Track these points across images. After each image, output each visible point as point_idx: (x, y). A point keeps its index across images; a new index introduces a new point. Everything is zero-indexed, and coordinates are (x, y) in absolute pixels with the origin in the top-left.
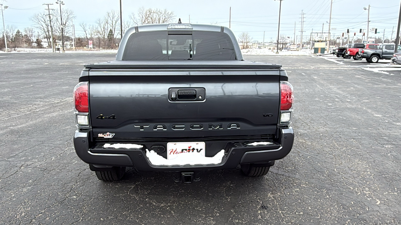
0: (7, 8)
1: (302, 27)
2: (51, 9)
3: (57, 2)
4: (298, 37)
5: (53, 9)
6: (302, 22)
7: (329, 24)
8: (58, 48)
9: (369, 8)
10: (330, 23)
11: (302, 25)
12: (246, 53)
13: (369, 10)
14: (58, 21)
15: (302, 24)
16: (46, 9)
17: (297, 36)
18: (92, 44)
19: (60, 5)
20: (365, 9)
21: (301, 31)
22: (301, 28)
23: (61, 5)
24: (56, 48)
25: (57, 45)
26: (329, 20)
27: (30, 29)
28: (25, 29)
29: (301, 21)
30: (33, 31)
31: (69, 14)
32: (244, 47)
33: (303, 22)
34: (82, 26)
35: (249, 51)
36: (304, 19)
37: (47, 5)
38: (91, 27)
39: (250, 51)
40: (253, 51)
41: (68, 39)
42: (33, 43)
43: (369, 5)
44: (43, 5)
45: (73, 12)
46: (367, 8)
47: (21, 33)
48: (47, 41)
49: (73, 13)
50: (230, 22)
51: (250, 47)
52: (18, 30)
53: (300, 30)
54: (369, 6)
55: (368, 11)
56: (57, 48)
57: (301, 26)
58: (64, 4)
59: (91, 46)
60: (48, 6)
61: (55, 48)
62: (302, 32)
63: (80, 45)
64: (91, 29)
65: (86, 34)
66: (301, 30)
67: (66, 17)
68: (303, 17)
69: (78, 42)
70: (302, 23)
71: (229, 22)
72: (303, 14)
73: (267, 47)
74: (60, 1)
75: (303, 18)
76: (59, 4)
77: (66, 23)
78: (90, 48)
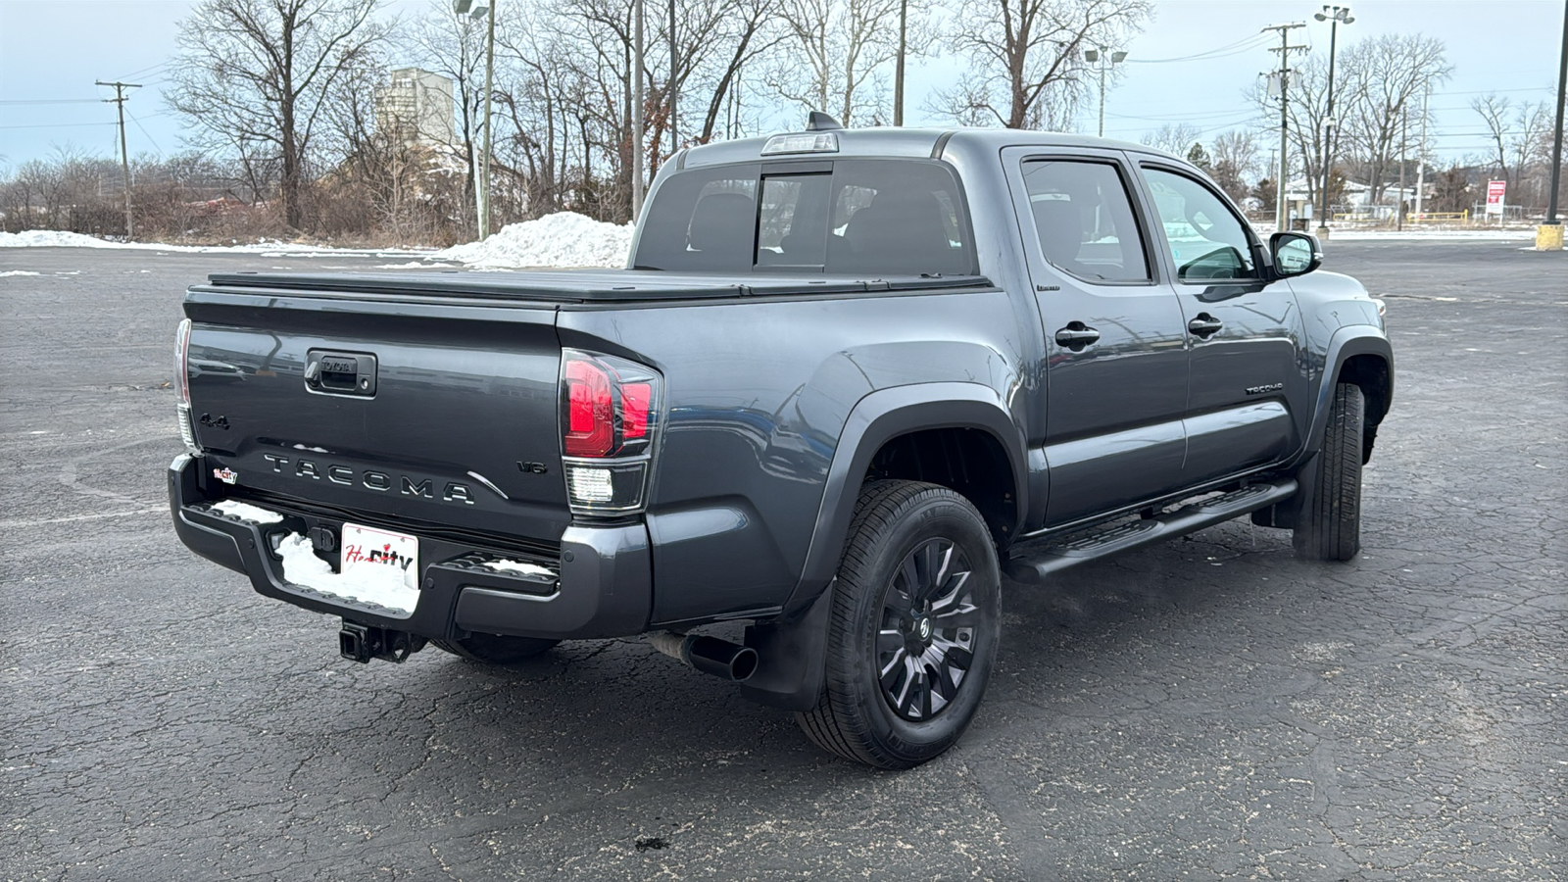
0: (1121, 60)
2: (1296, 48)
3: (1323, 13)
5: (1301, 48)
8: (1300, 217)
14: (1367, 95)
16: (1274, 50)
18: (1502, 198)
19: (1334, 24)
23: (1339, 23)
24: (1292, 217)
25: (1295, 208)
27: (1239, 136)
28: (1221, 137)
30: (1250, 148)
31: (1420, 58)
34: (1486, 112)
37: (1278, 29)
38: (1530, 112)
41: (1406, 173)
42: (1244, 197)
44: (1263, 31)
45: (1442, 50)
47: (1208, 157)
48: (1307, 188)
49: (1442, 54)
52: (1197, 145)
56: (1294, 220)
58: (1352, 20)
59: (1496, 207)
60: (1284, 36)
61: (1288, 220)
63: (1454, 202)
64: (1528, 124)
65: (1501, 150)
67: (1407, 75)
69: (1446, 188)
74: (1336, 8)
76: (1328, 23)
77: (1401, 101)
78: (1492, 215)
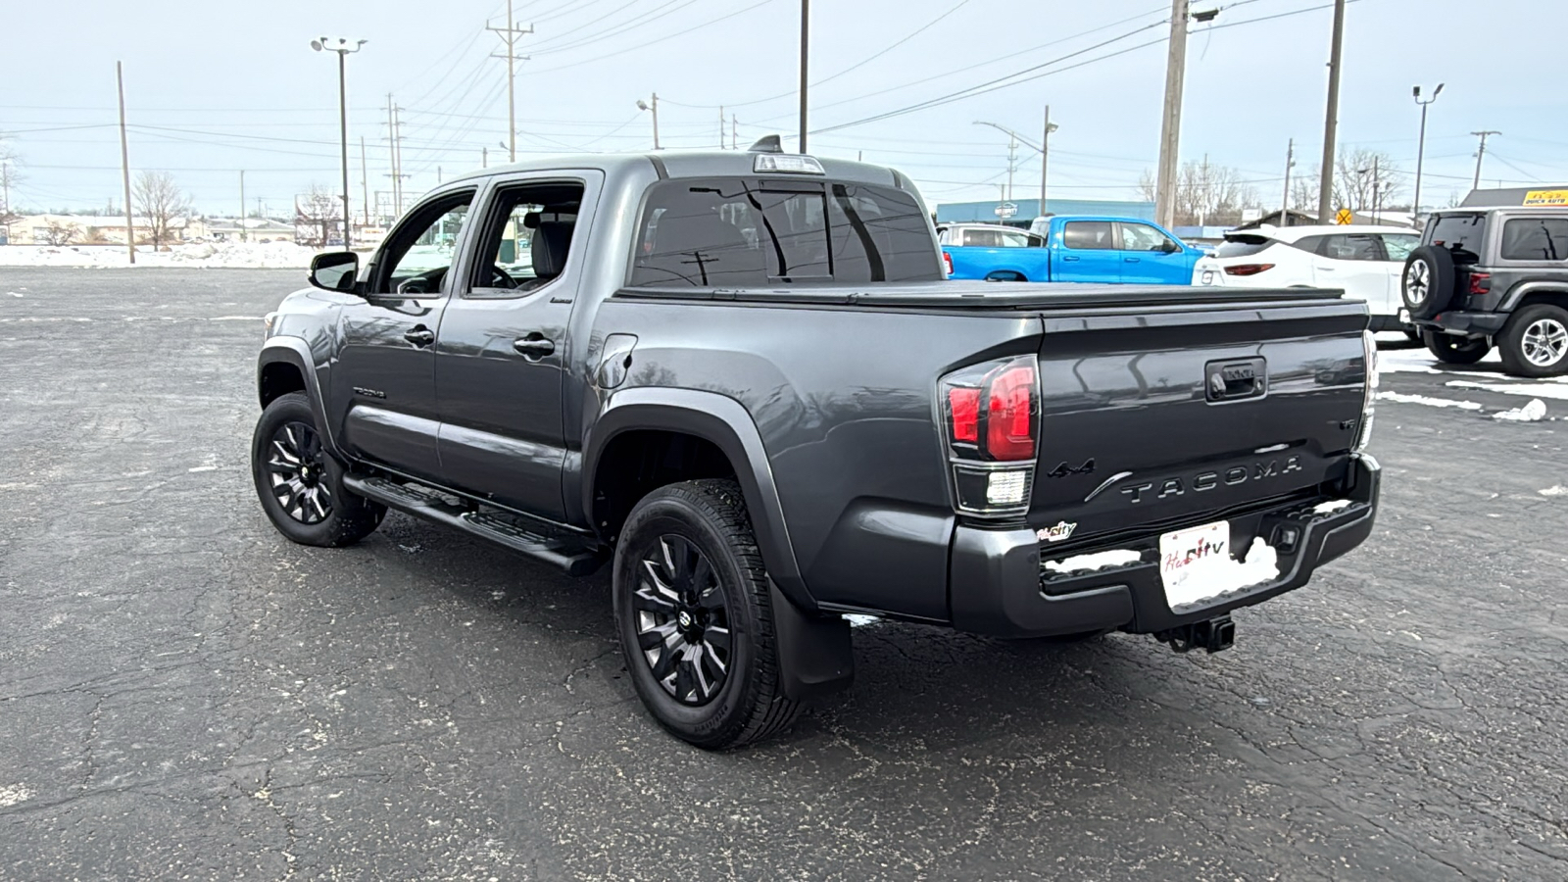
1: (395, 160)
4: (380, 195)
6: (395, 140)
7: (509, 153)
9: (654, 104)
10: (512, 151)
11: (395, 150)
12: (204, 258)
13: (654, 110)
15: (392, 147)
17: (376, 193)
20: (643, 107)
21: (394, 176)
22: (390, 162)
26: (508, 136)
29: (389, 136)
32: (156, 232)
33: (398, 138)
35: (216, 251)
36: (400, 128)
39: (220, 250)
40: (232, 251)
43: (654, 95)
46: (649, 104)
50: (123, 125)
51: (177, 234)
53: (390, 172)
54: (654, 97)
55: (651, 113)
57: (389, 156)
62: (397, 177)
66: (394, 169)
68: (394, 121)
70: (395, 144)
71: (119, 128)
72: (396, 110)
73: (250, 236)
75: (397, 124)
